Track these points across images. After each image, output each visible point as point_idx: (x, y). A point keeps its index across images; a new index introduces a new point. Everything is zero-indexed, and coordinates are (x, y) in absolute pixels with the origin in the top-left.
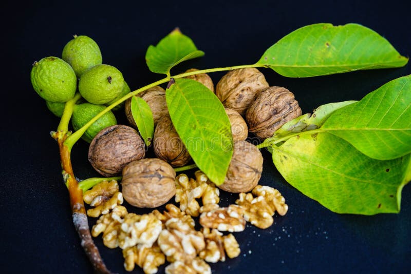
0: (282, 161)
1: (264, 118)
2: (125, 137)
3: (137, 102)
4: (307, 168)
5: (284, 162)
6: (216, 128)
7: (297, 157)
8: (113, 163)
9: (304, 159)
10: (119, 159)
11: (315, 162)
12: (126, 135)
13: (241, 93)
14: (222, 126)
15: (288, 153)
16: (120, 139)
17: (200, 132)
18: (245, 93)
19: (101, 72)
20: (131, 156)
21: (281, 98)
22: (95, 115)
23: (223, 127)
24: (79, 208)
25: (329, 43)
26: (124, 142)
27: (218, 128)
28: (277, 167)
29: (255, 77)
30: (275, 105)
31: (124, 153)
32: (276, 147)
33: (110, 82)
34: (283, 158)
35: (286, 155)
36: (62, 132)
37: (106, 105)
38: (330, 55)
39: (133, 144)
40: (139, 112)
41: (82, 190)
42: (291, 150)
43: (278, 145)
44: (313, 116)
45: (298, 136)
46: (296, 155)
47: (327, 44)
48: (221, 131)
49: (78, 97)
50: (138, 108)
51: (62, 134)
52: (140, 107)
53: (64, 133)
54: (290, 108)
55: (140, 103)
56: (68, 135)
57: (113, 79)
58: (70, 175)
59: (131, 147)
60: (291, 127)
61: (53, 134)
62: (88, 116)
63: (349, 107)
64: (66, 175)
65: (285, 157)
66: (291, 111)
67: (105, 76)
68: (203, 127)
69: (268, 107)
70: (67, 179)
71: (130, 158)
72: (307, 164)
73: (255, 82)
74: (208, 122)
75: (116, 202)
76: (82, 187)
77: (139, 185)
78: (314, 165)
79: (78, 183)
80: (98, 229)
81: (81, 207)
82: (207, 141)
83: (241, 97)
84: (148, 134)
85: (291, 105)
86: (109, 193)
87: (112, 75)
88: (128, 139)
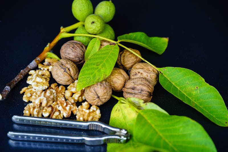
0: (116, 110)
1: (128, 87)
2: (76, 48)
3: (97, 41)
6: (104, 72)
8: (63, 54)
9: (125, 118)
10: (66, 54)
12: (77, 48)
13: (137, 73)
14: (107, 73)
16: (73, 48)
17: (98, 68)
18: (139, 75)
20: (71, 57)
21: (141, 85)
23: (106, 74)
24: (37, 59)
26: (73, 50)
27: (104, 73)
28: (112, 111)
29: (149, 72)
30: (136, 86)
31: (69, 54)
34: (118, 110)
35: (120, 110)
38: (194, 93)
39: (75, 53)
40: (93, 45)
42: (123, 108)
44: (145, 104)
46: (123, 113)
47: (197, 87)
48: (104, 75)
49: (83, 23)
50: (95, 43)
51: (64, 30)
52: (96, 43)
54: (141, 92)
55: (97, 42)
57: (94, 24)
59: (73, 54)
61: (62, 28)
64: (49, 45)
65: (119, 110)
66: (139, 94)
68: (101, 68)
69: (133, 84)
71: (70, 58)
72: (124, 120)
73: (147, 74)
74: (105, 68)
75: (48, 68)
77: (57, 68)
79: (49, 51)
80: (32, 72)
81: (38, 60)
82: (95, 74)
83: (136, 74)
85: (142, 92)
87: (96, 22)
88: (76, 50)
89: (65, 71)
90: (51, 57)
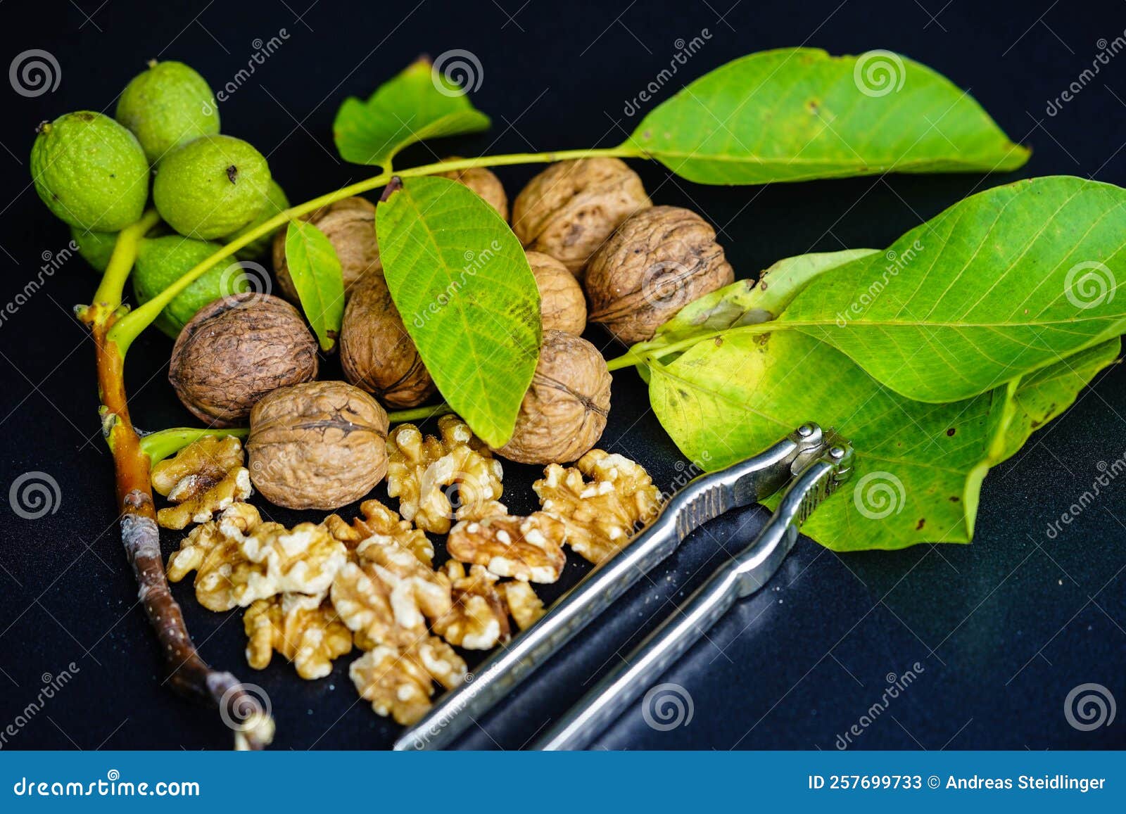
0: (674, 404)
1: (630, 285)
2: (266, 322)
3: (303, 234)
4: (739, 423)
5: (679, 406)
6: (501, 301)
7: (714, 394)
8: (231, 389)
9: (732, 400)
10: (246, 378)
11: (761, 408)
12: (267, 318)
13: (576, 222)
14: (516, 297)
15: (690, 382)
16: (253, 329)
17: (458, 311)
18: (589, 221)
19: (210, 154)
20: (279, 372)
21: (676, 237)
22: (192, 266)
23: (519, 302)
24: (138, 502)
25: (818, 102)
26: (263, 335)
27: (507, 304)
28: (661, 420)
29: (615, 181)
30: (660, 254)
31: (261, 365)
32: (659, 364)
33: (232, 180)
34: (678, 397)
35: (686, 389)
36: (104, 305)
37: (221, 242)
38: (818, 133)
39: (285, 341)
40: (306, 262)
41: (148, 458)
42: (695, 372)
43: (665, 361)
44: (759, 285)
45: (718, 338)
46: (711, 387)
47: (813, 105)
48: (512, 311)
49: (151, 219)
50: (304, 251)
51: (104, 313)
52: (308, 246)
53: (111, 309)
54: (701, 262)
55: (309, 239)
56: (119, 315)
57: (242, 174)
58: (119, 419)
59: (280, 350)
60: (700, 315)
61: (82, 311)
62: (174, 269)
63: (854, 265)
64: (111, 416)
65: (683, 394)
66: (702, 271)
67: (221, 163)
68: (468, 300)
69: (641, 258)
70: (110, 428)
71: (275, 378)
72: (738, 413)
73: (614, 194)
74: (481, 286)
75: (232, 492)
76: (149, 449)
77: (291, 447)
78: (758, 416)
79: (138, 439)
80: (184, 561)
81: (143, 502)
82: (476, 336)
83: (575, 231)
84: (327, 320)
85: (704, 255)
86: (218, 470)
87: (238, 160)
88: (272, 327)
89: (347, 431)
90: (169, 450)
